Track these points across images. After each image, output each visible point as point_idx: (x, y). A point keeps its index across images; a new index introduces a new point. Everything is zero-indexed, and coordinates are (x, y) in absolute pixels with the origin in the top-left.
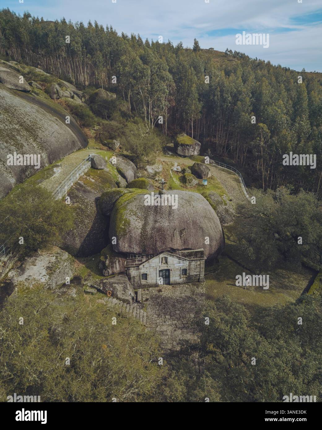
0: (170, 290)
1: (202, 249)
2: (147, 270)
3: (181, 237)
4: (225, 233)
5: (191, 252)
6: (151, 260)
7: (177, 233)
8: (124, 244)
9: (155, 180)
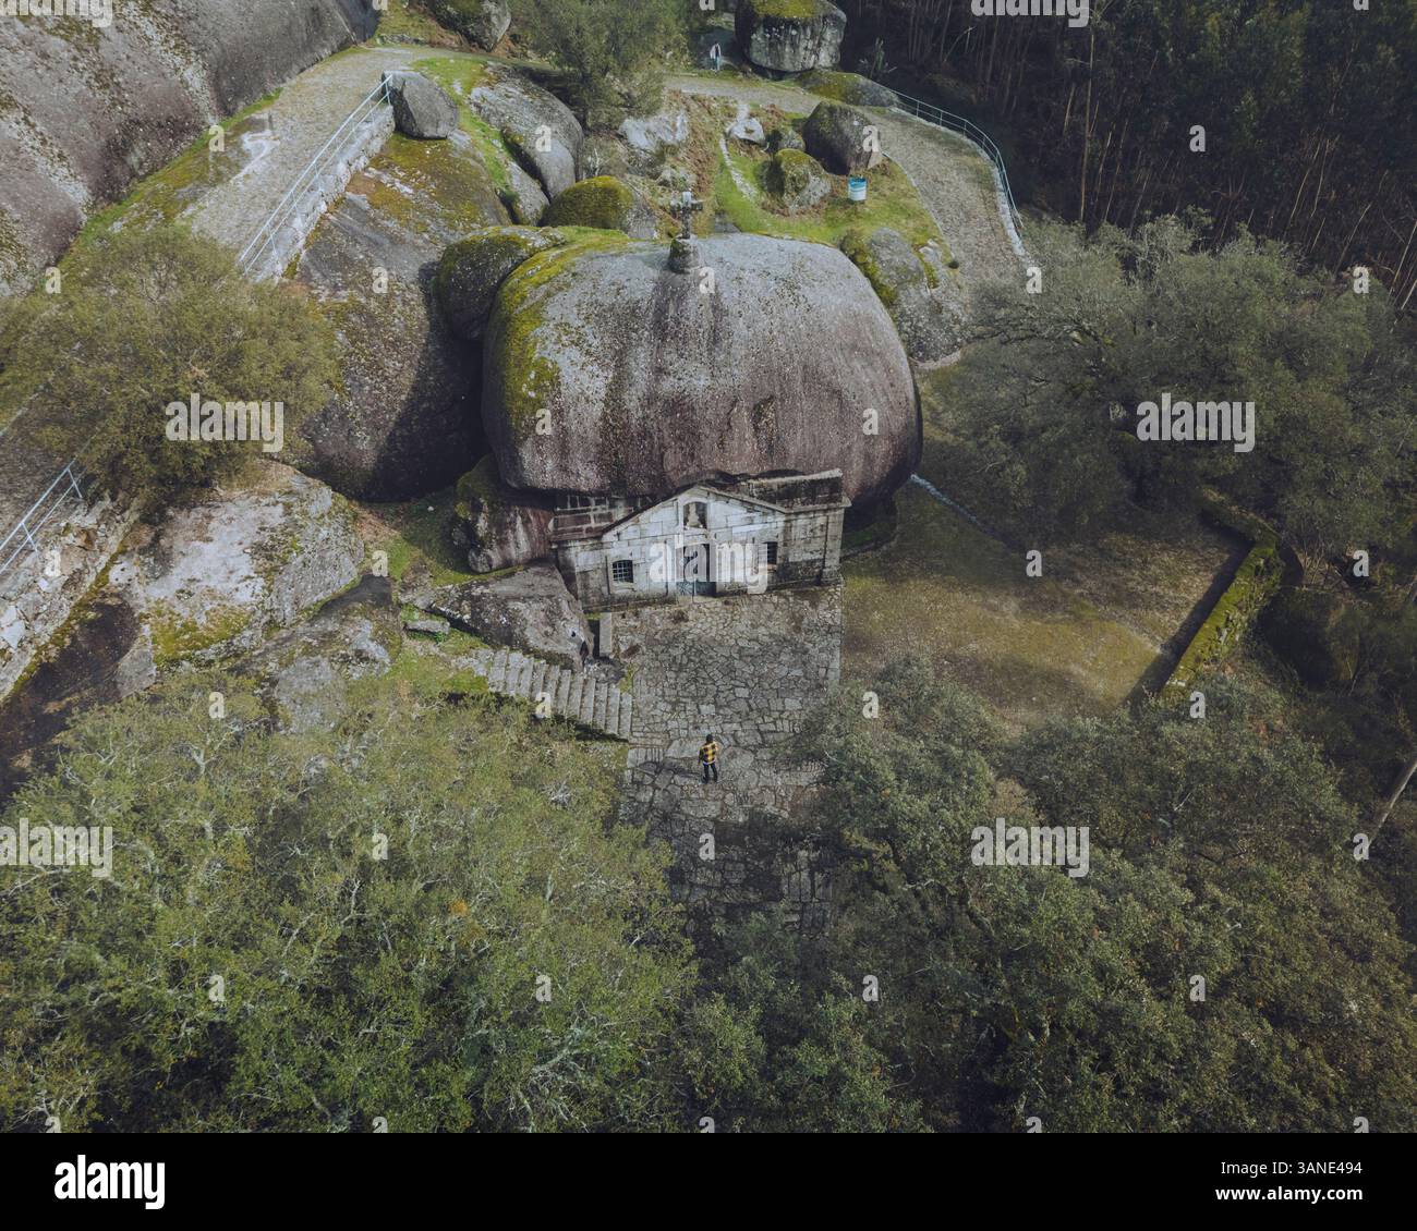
0: (718, 613)
1: (836, 473)
2: (629, 550)
3: (756, 428)
4: (923, 398)
5: (795, 484)
6: (647, 514)
7: (743, 418)
8: (538, 459)
9: (659, 180)
